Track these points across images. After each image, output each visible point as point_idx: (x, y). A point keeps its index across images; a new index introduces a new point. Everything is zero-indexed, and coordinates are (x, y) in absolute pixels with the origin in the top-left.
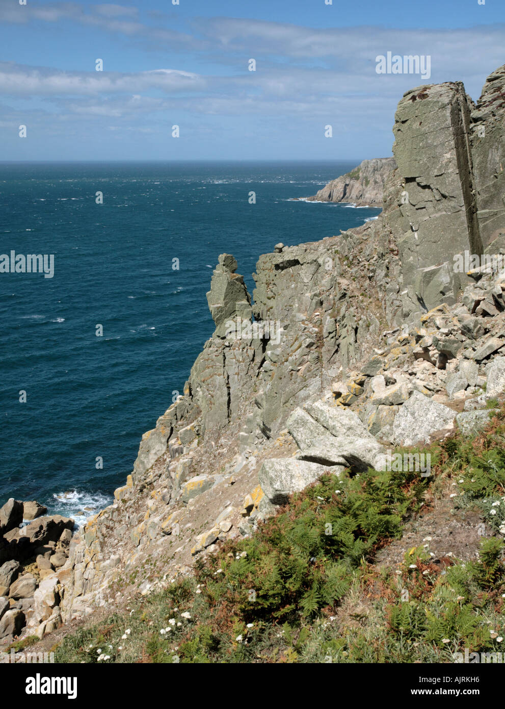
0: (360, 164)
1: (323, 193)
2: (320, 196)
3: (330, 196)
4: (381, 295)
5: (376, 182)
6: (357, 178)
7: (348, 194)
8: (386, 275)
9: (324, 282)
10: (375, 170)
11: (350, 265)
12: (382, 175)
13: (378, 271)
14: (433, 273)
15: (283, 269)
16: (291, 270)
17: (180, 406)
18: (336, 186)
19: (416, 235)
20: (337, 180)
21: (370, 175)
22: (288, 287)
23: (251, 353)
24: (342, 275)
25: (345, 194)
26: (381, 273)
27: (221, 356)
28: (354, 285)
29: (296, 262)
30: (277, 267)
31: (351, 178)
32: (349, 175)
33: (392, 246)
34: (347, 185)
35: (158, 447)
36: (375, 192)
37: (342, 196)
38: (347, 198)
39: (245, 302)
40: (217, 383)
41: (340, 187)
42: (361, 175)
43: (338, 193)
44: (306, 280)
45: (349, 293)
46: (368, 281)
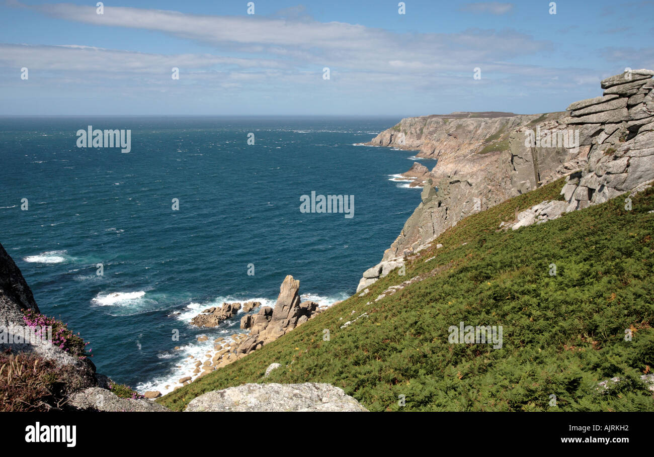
0: (401, 120)
1: (376, 141)
2: (374, 142)
3: (380, 142)
4: (503, 191)
5: (411, 133)
6: (399, 131)
7: (393, 141)
8: (505, 185)
9: (481, 187)
10: (411, 125)
11: (491, 181)
12: (415, 129)
13: (502, 183)
14: (524, 183)
15: (453, 183)
16: (456, 184)
17: (400, 239)
18: (385, 136)
19: (517, 172)
20: (385, 132)
21: (407, 129)
22: (455, 190)
23: (442, 214)
24: (488, 185)
25: (391, 141)
26: (503, 184)
27: (430, 216)
28: (493, 188)
29: (459, 181)
30: (451, 183)
31: (395, 131)
32: (394, 129)
33: (507, 175)
34: (392, 135)
35: (392, 256)
36: (412, 140)
37: (389, 142)
38: (393, 143)
39: (435, 196)
40: (429, 225)
41: (388, 136)
42: (401, 128)
43: (386, 141)
44: (463, 188)
45: (492, 190)
46: (498, 187)
